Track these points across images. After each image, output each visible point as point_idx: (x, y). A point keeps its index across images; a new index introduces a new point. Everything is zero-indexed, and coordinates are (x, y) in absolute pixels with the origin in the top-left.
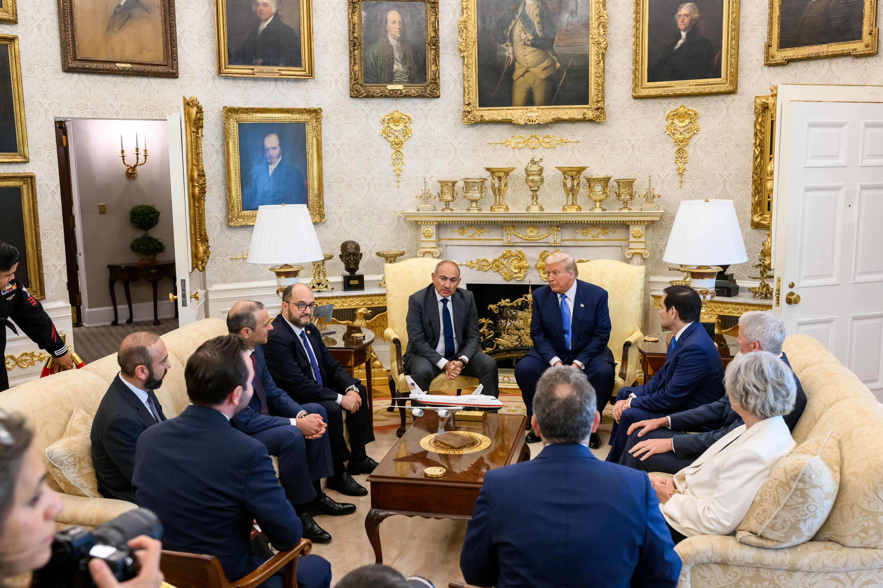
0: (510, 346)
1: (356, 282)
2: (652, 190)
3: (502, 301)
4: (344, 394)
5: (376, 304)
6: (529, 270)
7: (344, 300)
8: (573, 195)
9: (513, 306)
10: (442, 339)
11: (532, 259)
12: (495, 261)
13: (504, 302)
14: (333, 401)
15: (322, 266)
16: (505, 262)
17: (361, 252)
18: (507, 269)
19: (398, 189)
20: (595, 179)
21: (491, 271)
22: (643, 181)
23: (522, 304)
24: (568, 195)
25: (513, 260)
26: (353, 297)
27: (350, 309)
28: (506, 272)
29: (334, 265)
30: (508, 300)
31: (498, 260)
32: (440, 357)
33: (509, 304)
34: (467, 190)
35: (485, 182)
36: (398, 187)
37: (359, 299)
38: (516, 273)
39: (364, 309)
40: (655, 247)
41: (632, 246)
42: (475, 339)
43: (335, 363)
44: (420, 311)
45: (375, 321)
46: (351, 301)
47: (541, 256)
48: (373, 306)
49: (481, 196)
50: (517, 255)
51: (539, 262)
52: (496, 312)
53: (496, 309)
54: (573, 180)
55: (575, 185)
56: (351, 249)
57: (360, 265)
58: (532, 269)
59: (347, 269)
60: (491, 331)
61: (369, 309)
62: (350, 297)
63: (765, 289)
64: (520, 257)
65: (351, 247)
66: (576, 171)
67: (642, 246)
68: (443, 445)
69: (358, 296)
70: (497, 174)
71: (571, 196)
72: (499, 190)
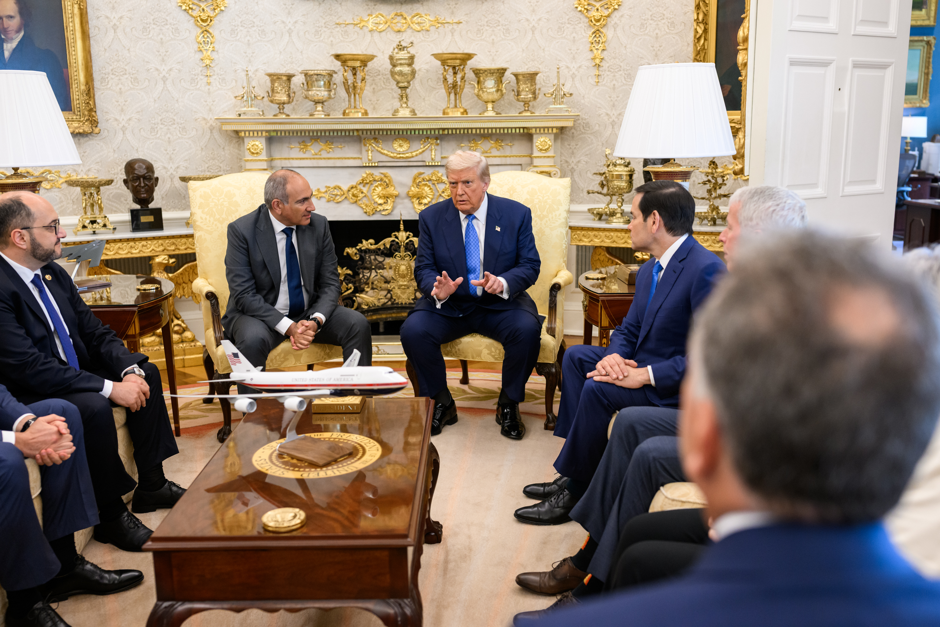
0: (377, 303)
1: (151, 219)
2: (561, 86)
3: (364, 242)
4: (117, 378)
5: (182, 250)
6: (398, 200)
7: (132, 244)
8: (456, 94)
9: (379, 249)
10: (284, 289)
11: (402, 185)
12: (352, 188)
13: (367, 244)
14: (95, 394)
15: (96, 195)
16: (365, 190)
17: (155, 176)
18: (369, 200)
19: (208, 87)
20: (485, 71)
21: (346, 202)
22: (548, 76)
23: (391, 245)
24: (450, 93)
25: (377, 186)
26: (146, 239)
27: (141, 258)
28: (367, 203)
29: (118, 197)
30: (371, 241)
31: (356, 187)
32: (281, 316)
33: (373, 247)
34: (308, 87)
35: (334, 75)
36: (209, 84)
37: (155, 242)
38: (381, 204)
39: (163, 257)
40: (565, 165)
41: (536, 162)
42: (332, 287)
43: (101, 329)
44: (245, 246)
45: (181, 274)
46: (143, 246)
47: (415, 179)
48: (177, 252)
49: (330, 95)
50: (381, 180)
51: (413, 188)
52: (355, 258)
53: (356, 254)
54: (455, 73)
55: (459, 80)
56: (141, 171)
57: (156, 195)
58: (403, 199)
59: (137, 200)
60: (350, 285)
61: (171, 256)
62: (141, 239)
63: (714, 213)
64: (385, 182)
65: (140, 167)
66: (460, 59)
67: (550, 162)
68: (295, 461)
69: (154, 238)
70: (350, 63)
71: (452, 95)
72: (355, 87)
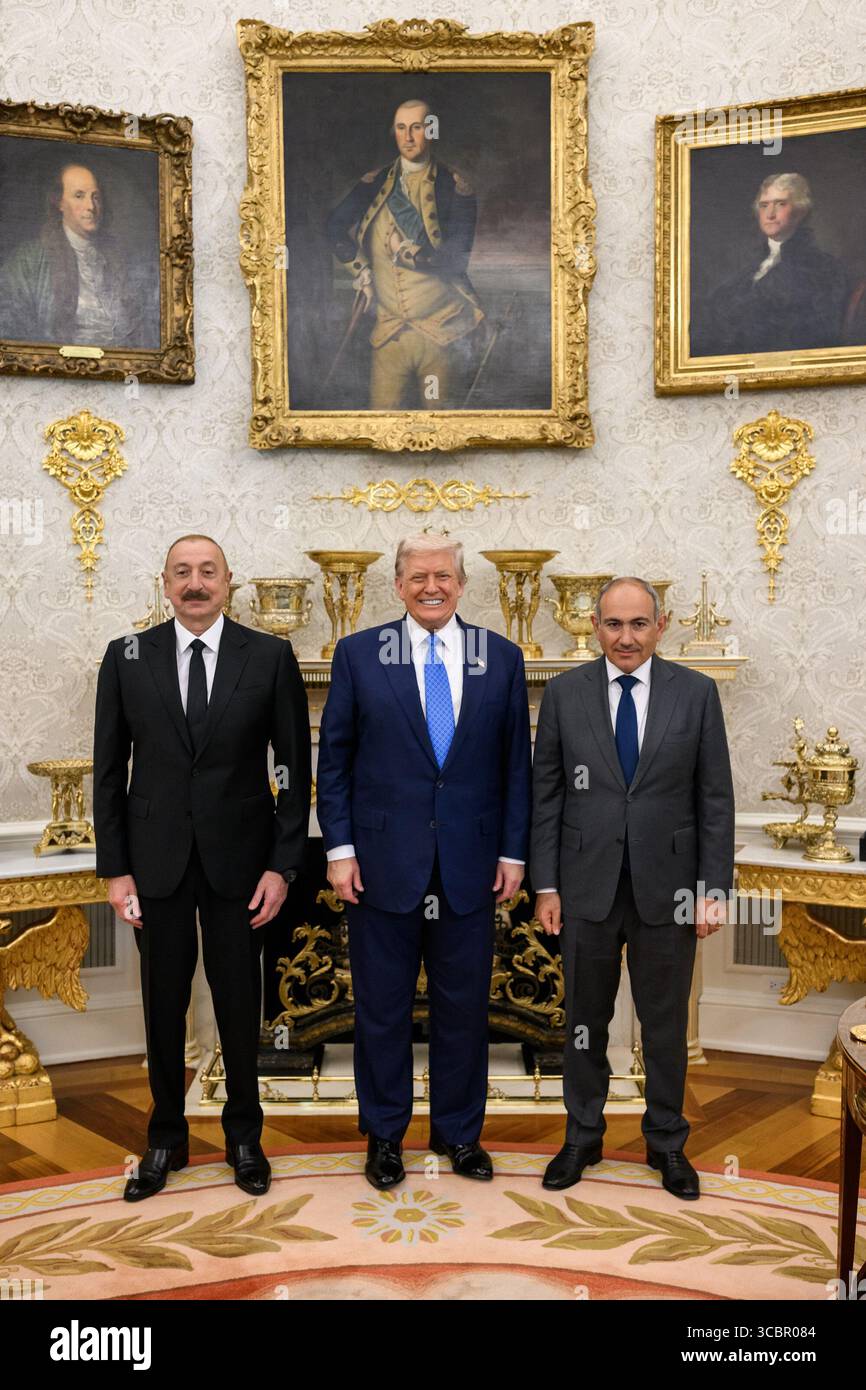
2: (709, 606)
5: (24, 905)
8: (521, 620)
19: (88, 605)
20: (576, 580)
22: (682, 588)
24: (512, 618)
34: (262, 607)
35: (309, 586)
36: (90, 600)
45: (22, 944)
48: (14, 908)
49: (299, 620)
52: (337, 909)
54: (520, 584)
55: (527, 596)
60: (325, 958)
66: (531, 561)
70: (340, 567)
71: (515, 622)
72: (343, 607)
